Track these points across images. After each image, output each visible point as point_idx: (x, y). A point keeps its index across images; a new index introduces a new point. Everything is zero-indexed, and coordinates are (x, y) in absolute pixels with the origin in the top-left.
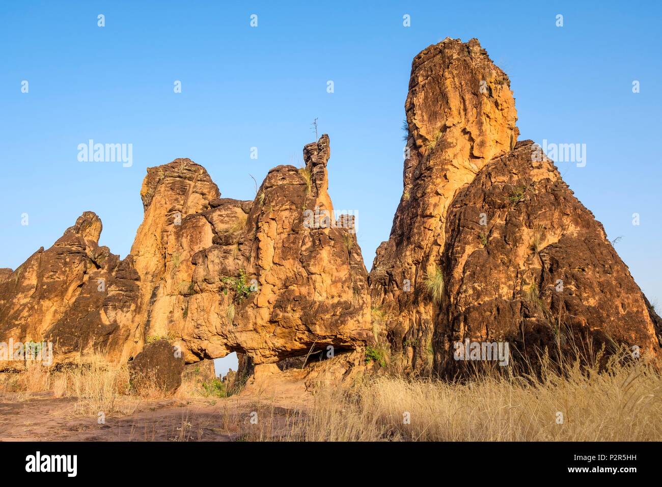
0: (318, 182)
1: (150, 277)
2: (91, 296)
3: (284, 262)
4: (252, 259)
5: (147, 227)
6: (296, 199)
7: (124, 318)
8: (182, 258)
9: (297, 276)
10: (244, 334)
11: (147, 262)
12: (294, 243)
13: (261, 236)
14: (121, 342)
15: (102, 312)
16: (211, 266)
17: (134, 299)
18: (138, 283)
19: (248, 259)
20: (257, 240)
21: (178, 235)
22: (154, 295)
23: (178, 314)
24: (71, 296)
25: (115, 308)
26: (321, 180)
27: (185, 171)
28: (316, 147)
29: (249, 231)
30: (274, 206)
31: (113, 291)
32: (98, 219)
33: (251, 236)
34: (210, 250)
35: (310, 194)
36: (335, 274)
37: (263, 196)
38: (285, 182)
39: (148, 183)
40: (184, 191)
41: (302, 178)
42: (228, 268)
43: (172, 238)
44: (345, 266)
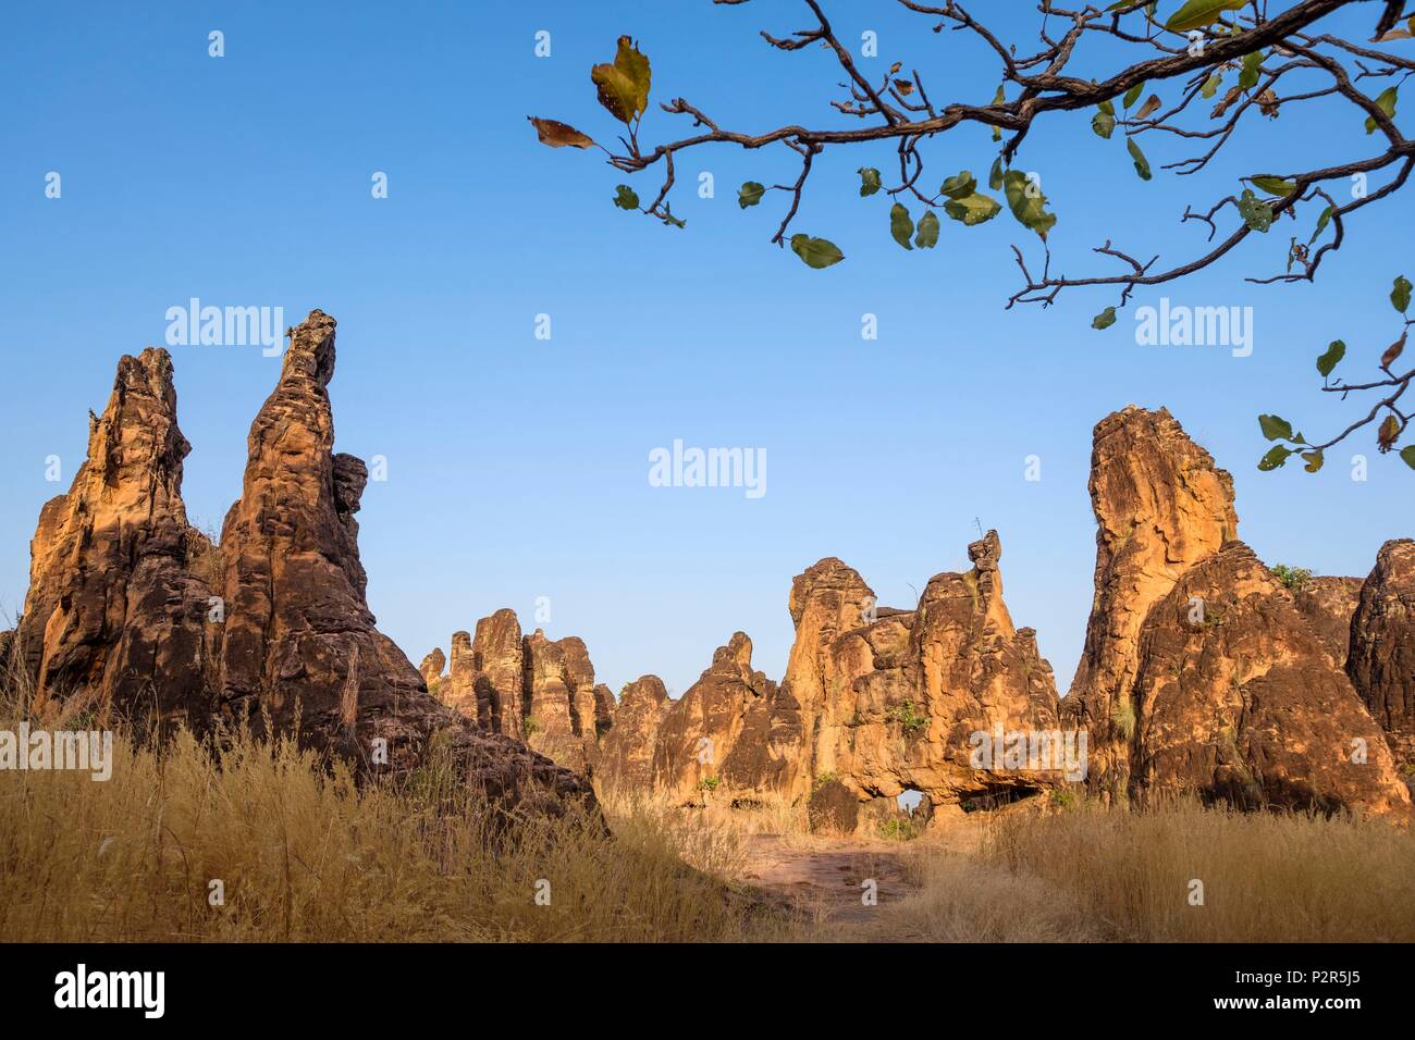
0: (986, 594)
1: (810, 705)
2: (756, 730)
3: (954, 692)
4: (919, 686)
5: (800, 647)
6: (962, 617)
7: (790, 752)
8: (842, 684)
9: (970, 707)
10: (917, 771)
11: (805, 688)
12: (963, 670)
13: (925, 660)
14: (790, 777)
15: (769, 746)
16: (874, 695)
17: (797, 731)
18: (798, 712)
19: (915, 685)
20: (922, 665)
21: (836, 659)
22: (817, 726)
23: (845, 747)
24: (737, 728)
25: (781, 742)
26: (989, 591)
27: (834, 580)
28: (982, 548)
29: (913, 652)
30: (937, 627)
31: (776, 723)
32: (748, 639)
33: (915, 658)
34: (873, 675)
35: (977, 610)
36: (1012, 706)
37: (924, 611)
38: (947, 596)
39: (796, 596)
40: (836, 606)
41: (967, 588)
42: (893, 697)
43: (829, 662)
44: (1023, 697)
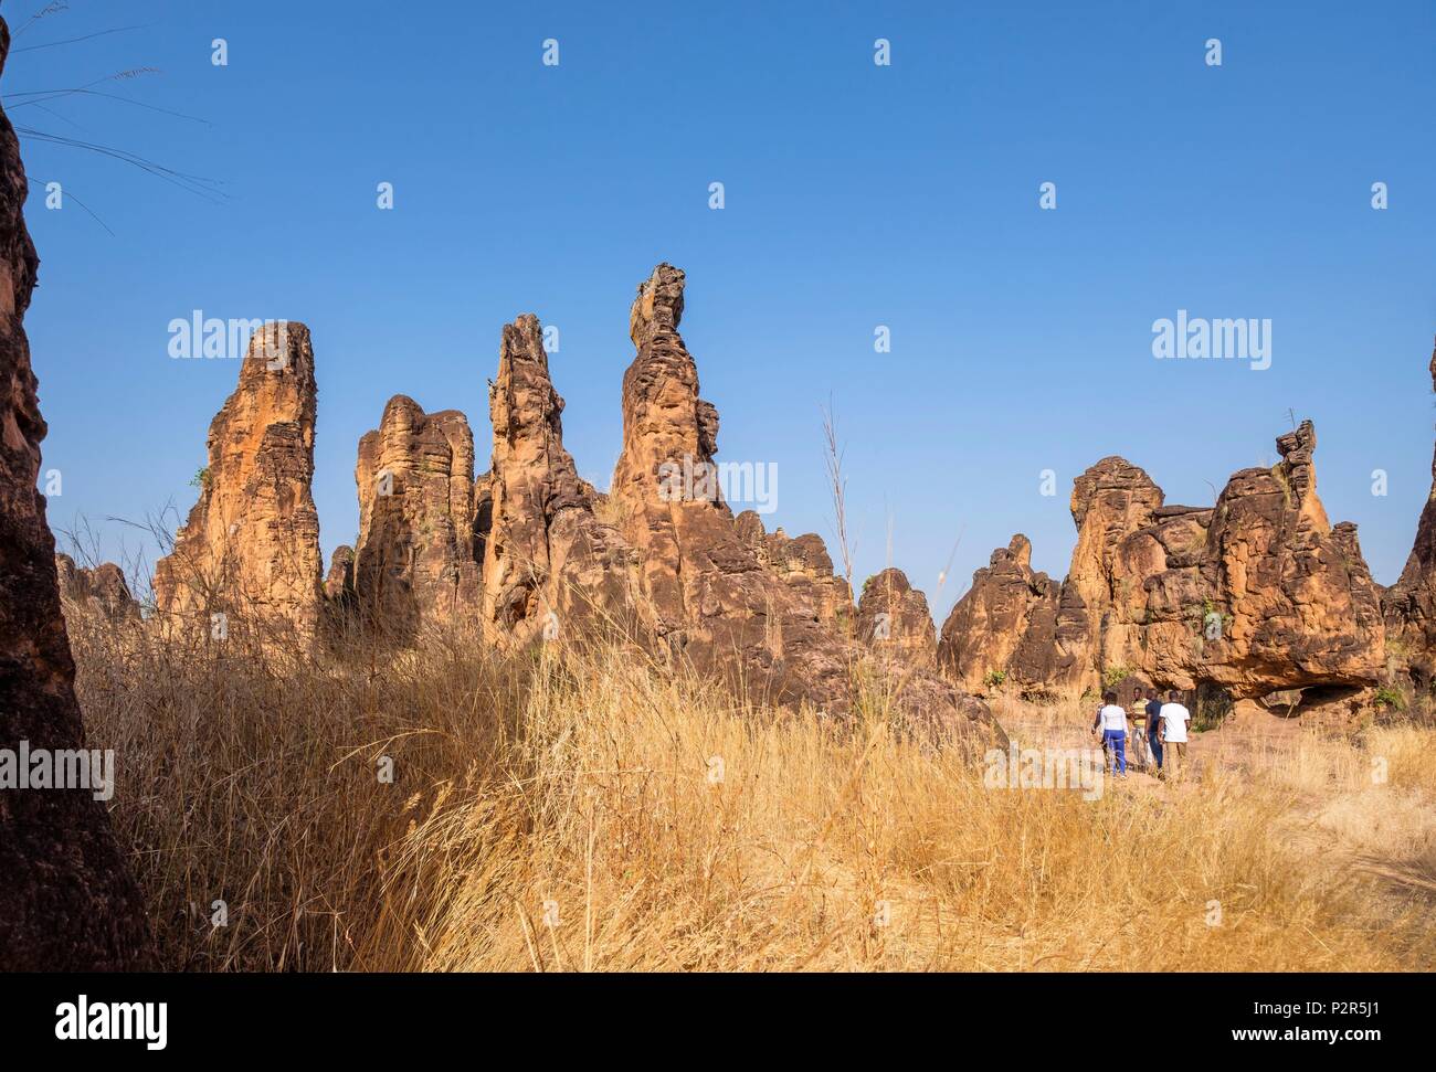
0: (1300, 490)
1: (1097, 604)
2: (1043, 628)
3: (1261, 591)
4: (1219, 585)
5: (1084, 548)
6: (1271, 514)
7: (1078, 649)
8: (1132, 583)
9: (1280, 606)
10: (1217, 667)
11: (1091, 586)
12: (1272, 567)
13: (1228, 559)
14: (1078, 672)
15: (1057, 643)
16: (1168, 593)
17: (1085, 628)
18: (1084, 610)
19: (1215, 586)
20: (1224, 565)
21: (1124, 559)
22: (1104, 623)
23: (1135, 644)
24: (1022, 625)
25: (1069, 639)
26: (1303, 486)
27: (1120, 479)
28: (1295, 440)
29: (1211, 551)
30: (1242, 525)
31: (1063, 622)
32: (1028, 541)
33: (1215, 556)
34: (1167, 575)
35: (1289, 507)
36: (1330, 603)
37: (1226, 509)
38: (1254, 492)
39: (1078, 497)
40: (1122, 506)
41: (1276, 484)
42: (1191, 595)
43: (1118, 561)
44: (1343, 594)
